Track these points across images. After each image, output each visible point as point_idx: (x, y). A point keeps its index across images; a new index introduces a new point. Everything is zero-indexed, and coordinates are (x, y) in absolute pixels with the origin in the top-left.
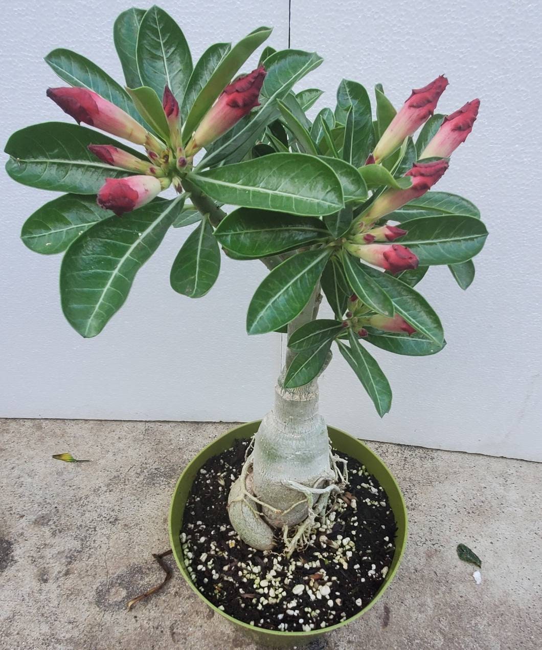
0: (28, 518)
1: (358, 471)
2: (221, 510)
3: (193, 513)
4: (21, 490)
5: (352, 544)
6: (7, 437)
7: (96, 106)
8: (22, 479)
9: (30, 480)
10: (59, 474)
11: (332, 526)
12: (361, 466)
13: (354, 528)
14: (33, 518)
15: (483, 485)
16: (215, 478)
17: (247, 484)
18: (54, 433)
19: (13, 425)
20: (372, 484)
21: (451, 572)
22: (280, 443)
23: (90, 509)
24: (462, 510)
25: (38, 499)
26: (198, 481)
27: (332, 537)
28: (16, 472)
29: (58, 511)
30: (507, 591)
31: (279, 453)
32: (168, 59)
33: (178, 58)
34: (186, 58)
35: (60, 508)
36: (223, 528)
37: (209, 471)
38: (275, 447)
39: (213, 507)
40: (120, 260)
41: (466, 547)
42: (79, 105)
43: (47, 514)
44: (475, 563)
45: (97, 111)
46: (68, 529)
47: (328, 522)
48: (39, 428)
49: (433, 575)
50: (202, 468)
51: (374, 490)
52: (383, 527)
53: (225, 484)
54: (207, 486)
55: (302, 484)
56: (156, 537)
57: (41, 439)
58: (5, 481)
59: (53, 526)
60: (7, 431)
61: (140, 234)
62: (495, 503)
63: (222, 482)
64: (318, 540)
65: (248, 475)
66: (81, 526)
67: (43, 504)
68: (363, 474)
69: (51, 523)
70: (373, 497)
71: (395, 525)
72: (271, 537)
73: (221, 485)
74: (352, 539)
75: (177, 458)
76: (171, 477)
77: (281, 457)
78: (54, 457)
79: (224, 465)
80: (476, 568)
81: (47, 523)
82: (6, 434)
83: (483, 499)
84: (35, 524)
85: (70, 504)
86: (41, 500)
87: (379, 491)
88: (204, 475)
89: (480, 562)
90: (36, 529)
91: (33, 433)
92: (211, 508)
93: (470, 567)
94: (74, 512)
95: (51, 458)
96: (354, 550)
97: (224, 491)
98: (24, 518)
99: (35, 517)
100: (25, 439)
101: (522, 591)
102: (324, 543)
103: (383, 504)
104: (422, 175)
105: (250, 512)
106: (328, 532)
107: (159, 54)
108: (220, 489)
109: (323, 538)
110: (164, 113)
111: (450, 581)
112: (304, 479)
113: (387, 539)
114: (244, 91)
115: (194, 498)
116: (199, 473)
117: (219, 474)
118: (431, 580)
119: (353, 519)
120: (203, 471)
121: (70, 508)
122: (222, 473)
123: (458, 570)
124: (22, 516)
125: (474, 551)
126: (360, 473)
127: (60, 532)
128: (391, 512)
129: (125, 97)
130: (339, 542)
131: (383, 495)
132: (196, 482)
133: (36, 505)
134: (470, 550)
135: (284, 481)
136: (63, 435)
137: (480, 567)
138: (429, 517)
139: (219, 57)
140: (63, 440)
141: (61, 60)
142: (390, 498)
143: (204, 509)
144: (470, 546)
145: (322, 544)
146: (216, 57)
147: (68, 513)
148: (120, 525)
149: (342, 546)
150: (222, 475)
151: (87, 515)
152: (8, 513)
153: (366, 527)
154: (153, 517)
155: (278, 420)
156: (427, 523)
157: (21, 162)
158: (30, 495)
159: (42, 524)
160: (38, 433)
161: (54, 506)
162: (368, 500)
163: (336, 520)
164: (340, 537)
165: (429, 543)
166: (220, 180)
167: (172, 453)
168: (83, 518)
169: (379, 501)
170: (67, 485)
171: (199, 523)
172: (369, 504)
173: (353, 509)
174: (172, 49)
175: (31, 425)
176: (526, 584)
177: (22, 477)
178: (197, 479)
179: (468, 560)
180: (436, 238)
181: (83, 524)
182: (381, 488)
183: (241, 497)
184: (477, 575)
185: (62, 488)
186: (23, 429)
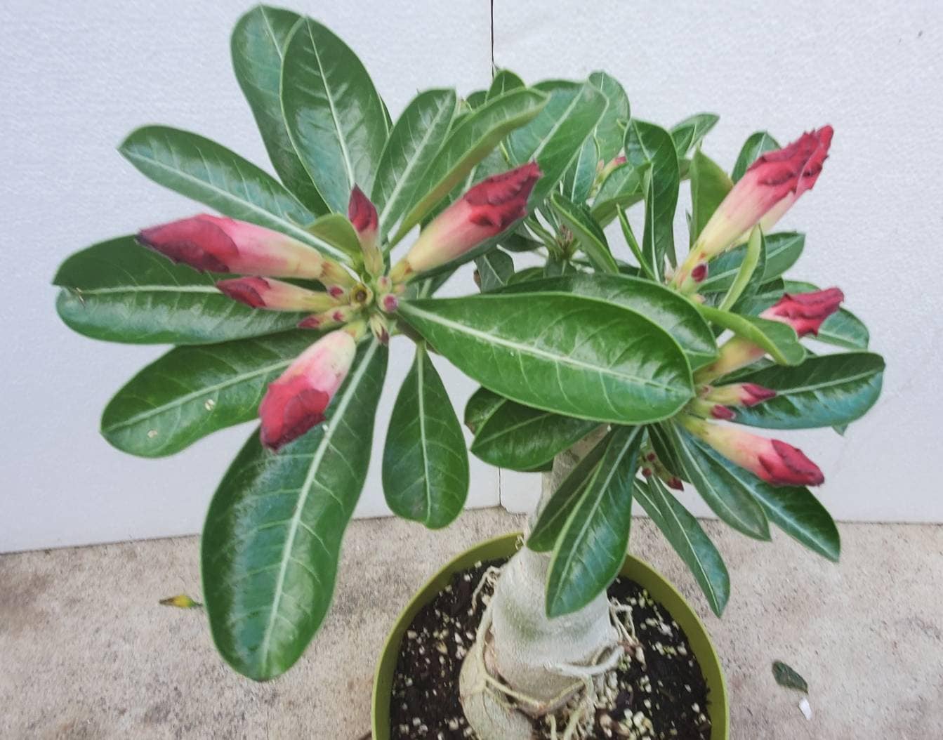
0: (134, 712)
1: (637, 598)
2: (448, 696)
3: (405, 707)
4: (115, 666)
5: (648, 723)
6: (81, 577)
7: (233, 245)
8: (114, 648)
9: (127, 647)
10: (174, 630)
11: (614, 697)
12: (641, 590)
13: (646, 695)
14: (141, 711)
15: (792, 565)
16: (430, 642)
17: (488, 663)
18: (158, 561)
19: (89, 557)
20: (660, 618)
21: (770, 705)
22: (539, 614)
23: (230, 683)
24: (770, 608)
25: (145, 677)
26: (406, 652)
27: (618, 716)
28: (104, 637)
29: (179, 695)
30: (847, 723)
31: (539, 628)
32: (338, 104)
33: (356, 103)
34: (370, 102)
35: (183, 688)
36: (454, 725)
37: (419, 632)
38: (533, 620)
39: (435, 692)
40: (300, 493)
41: (783, 665)
42: (201, 252)
43: (163, 703)
44: (801, 689)
45: (235, 251)
46: (200, 723)
47: (609, 692)
48: (132, 555)
49: (746, 713)
50: (410, 629)
51: (666, 629)
52: (688, 688)
53: (449, 651)
54: (421, 658)
55: (575, 664)
56: (341, 716)
57: (138, 575)
58: (87, 654)
59: (176, 722)
60: (79, 568)
61: (325, 427)
62: (811, 590)
63: (443, 649)
64: (598, 725)
65: (485, 646)
66: (220, 714)
67: (155, 684)
68: (646, 603)
69: (171, 716)
70: (665, 640)
71: (705, 684)
72: (530, 734)
73: (442, 654)
74: (647, 715)
75: (355, 579)
76: (351, 611)
77: (542, 633)
78: (163, 602)
79: (442, 616)
80: (802, 694)
81: (165, 717)
82: (78, 573)
83: (795, 586)
84: (145, 721)
85: (197, 680)
86: (150, 680)
87: (673, 629)
88: (414, 641)
89: (806, 684)
90: (149, 730)
91: (123, 566)
92: (431, 693)
93: (793, 694)
94: (206, 692)
95: (157, 605)
96: (652, 732)
97: (447, 663)
98: (127, 714)
99: (145, 710)
100: (112, 579)
101: (866, 721)
102: (607, 727)
103: (683, 650)
104: (803, 316)
105: (496, 705)
106: (611, 707)
107: (321, 95)
108: (442, 660)
109: (606, 720)
110: (352, 228)
111: (770, 721)
112: (578, 657)
113: (696, 708)
114: (502, 202)
115: (403, 681)
116: (406, 636)
117: (436, 634)
118: (745, 722)
119: (643, 681)
120: (411, 635)
121: (199, 687)
122: (440, 631)
123: (778, 700)
124: (123, 712)
125: (796, 669)
126: (642, 603)
127: (188, 729)
128: (696, 662)
129: (271, 187)
130: (629, 723)
131: (679, 637)
132: (403, 654)
133: (144, 690)
134: (790, 669)
135: (550, 666)
136: (172, 564)
137: (806, 692)
138: (728, 625)
139: (436, 111)
140: (172, 571)
141: (150, 146)
142: (691, 641)
143: (422, 697)
144: (789, 661)
145: (605, 730)
146: (430, 111)
147: (197, 695)
148: (281, 704)
149: (634, 728)
150: (441, 637)
151: (228, 694)
152: (97, 709)
153: (663, 691)
154: (331, 683)
155: (534, 580)
156: (726, 633)
157: (84, 296)
158: (132, 672)
159: (158, 721)
160: (131, 565)
161: (172, 687)
162: (659, 646)
163: (619, 686)
164: (628, 713)
165: (733, 665)
166: (455, 319)
167: (347, 572)
168: (223, 700)
169: (675, 645)
170: (189, 648)
171: (417, 721)
172: (662, 652)
173: (641, 664)
174: (344, 87)
175: (118, 551)
176: (870, 708)
177: (114, 643)
178: (404, 648)
179: (791, 685)
180: (811, 384)
181: (224, 711)
182: (675, 624)
183: (482, 685)
184: (805, 706)
185: (182, 654)
186: (105, 561)
